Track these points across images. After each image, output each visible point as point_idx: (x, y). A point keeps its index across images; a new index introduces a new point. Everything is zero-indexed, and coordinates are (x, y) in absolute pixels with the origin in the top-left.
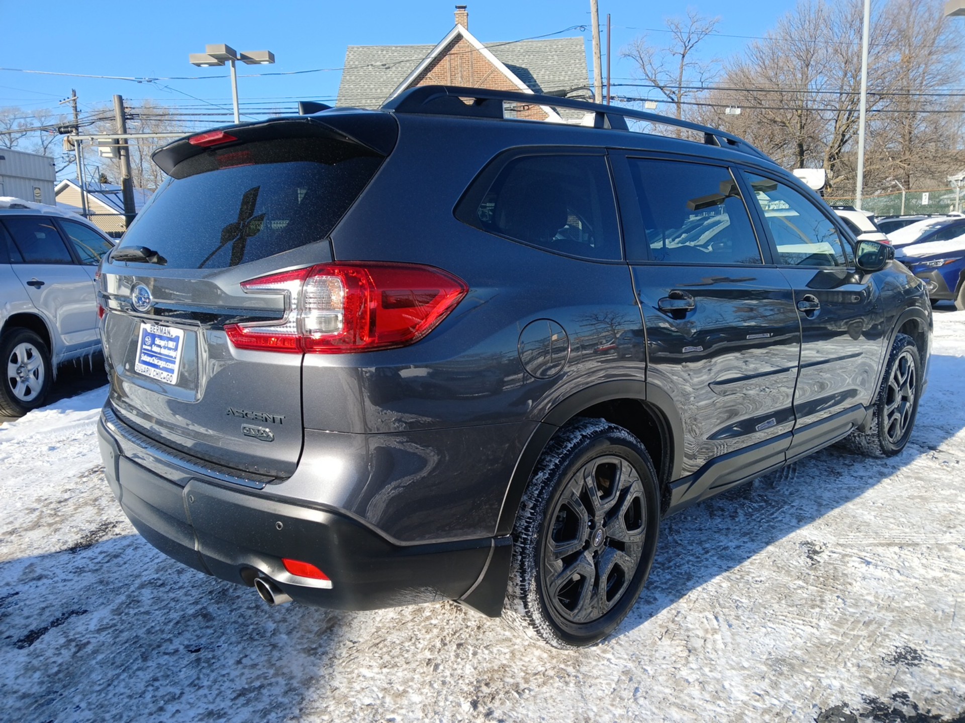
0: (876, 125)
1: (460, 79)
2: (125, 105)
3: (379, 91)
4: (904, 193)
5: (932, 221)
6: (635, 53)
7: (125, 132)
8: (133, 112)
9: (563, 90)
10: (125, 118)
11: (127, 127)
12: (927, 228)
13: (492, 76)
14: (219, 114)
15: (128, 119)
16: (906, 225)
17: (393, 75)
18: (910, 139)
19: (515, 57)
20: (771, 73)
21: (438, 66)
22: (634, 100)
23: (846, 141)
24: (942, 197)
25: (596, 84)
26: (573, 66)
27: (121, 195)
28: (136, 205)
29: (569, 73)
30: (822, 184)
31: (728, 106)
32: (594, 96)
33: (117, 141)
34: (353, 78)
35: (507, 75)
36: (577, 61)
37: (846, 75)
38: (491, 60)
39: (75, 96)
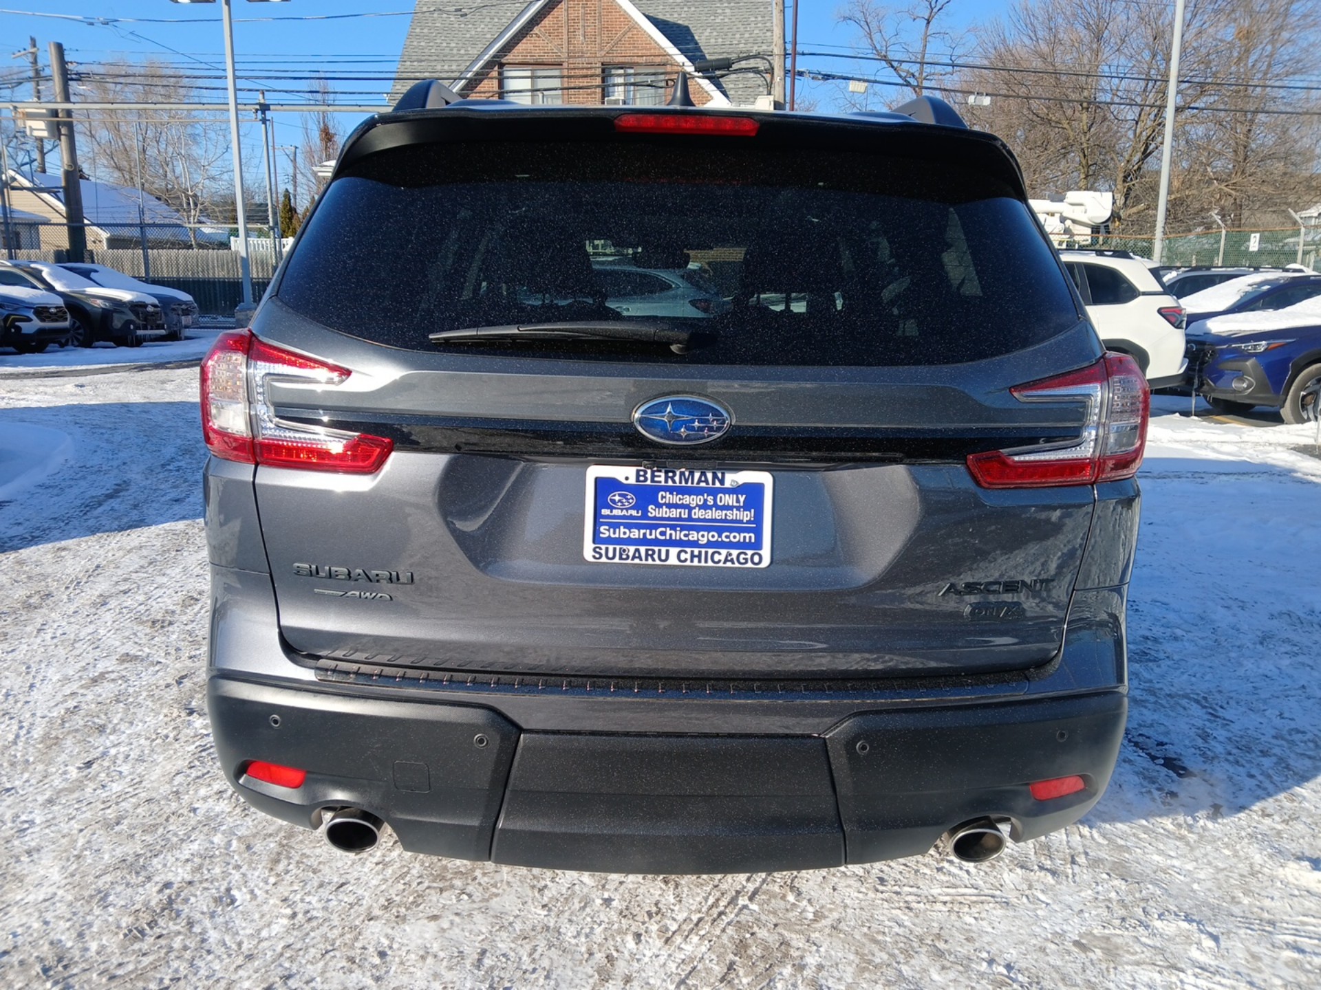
0: (1198, 131)
1: (581, 38)
2: (67, 58)
3: (462, 52)
4: (1224, 232)
5: (1257, 278)
6: (859, 16)
7: (67, 99)
8: (82, 69)
9: (728, 59)
10: (67, 77)
11: (71, 91)
12: (1249, 289)
13: (629, 35)
14: (210, 77)
15: (72, 79)
16: (1220, 282)
17: (486, 30)
18: (1243, 153)
19: (668, 8)
20: (1044, 48)
21: (550, 17)
22: (833, 77)
23: (1150, 153)
24: (1286, 241)
25: (776, 51)
26: (753, 25)
27: (61, 195)
28: (84, 211)
29: (747, 35)
30: (1107, 214)
31: (972, 93)
32: (773, 69)
33: (55, 113)
34: (425, 31)
35: (652, 35)
36: (760, 19)
37: (1154, 56)
38: (630, 13)
39: (34, 46)
